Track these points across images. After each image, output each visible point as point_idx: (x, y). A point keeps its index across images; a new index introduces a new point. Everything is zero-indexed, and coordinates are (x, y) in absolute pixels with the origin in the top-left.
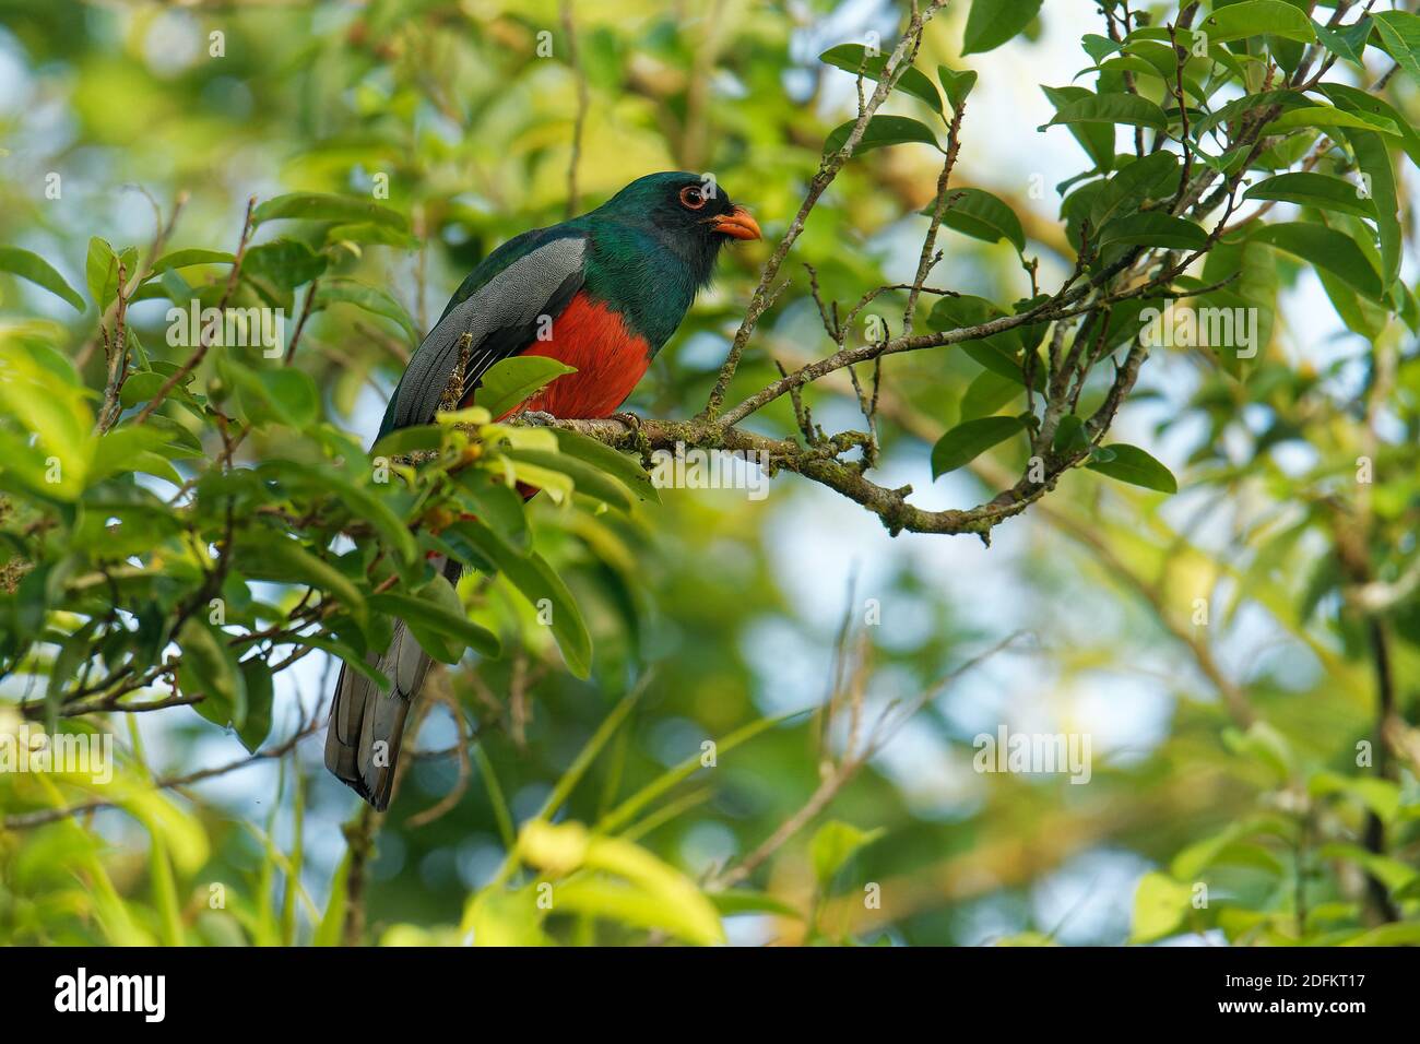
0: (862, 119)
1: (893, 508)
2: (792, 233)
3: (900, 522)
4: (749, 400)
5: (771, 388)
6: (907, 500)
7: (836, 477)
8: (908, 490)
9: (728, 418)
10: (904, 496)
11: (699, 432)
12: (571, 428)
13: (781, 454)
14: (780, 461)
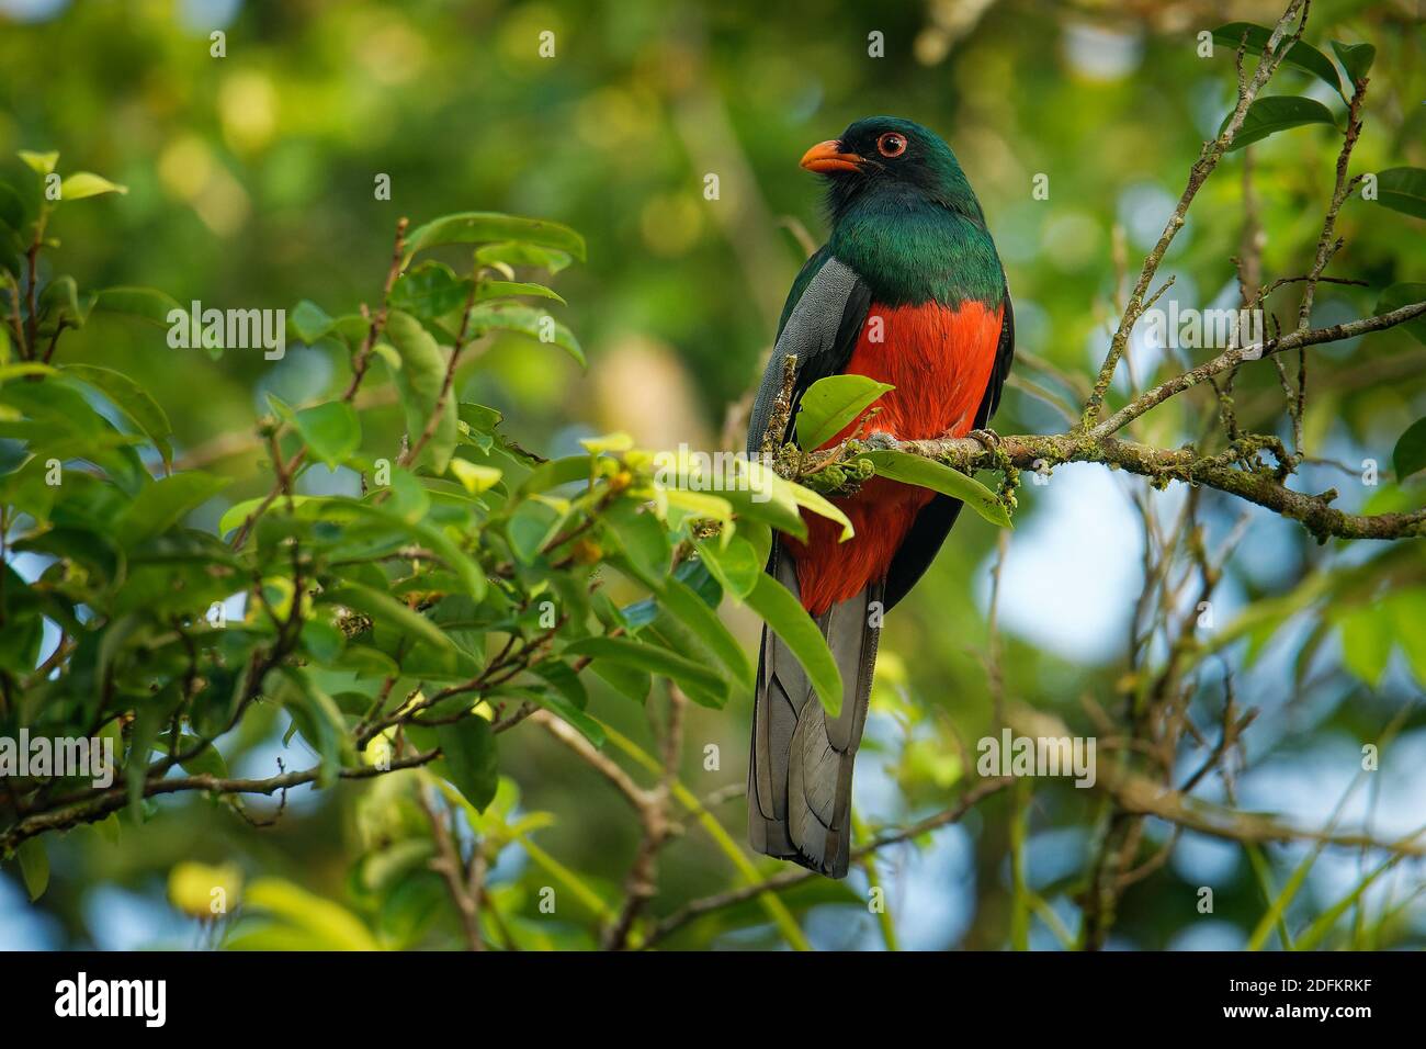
0: (1242, 102)
1: (1315, 513)
2: (1171, 228)
3: (1327, 530)
4: (1125, 409)
5: (1150, 394)
6: (1333, 505)
7: (1242, 485)
8: (1333, 494)
9: (1102, 428)
10: (1327, 501)
11: (1070, 444)
12: (916, 450)
13: (1170, 464)
14: (1171, 472)
